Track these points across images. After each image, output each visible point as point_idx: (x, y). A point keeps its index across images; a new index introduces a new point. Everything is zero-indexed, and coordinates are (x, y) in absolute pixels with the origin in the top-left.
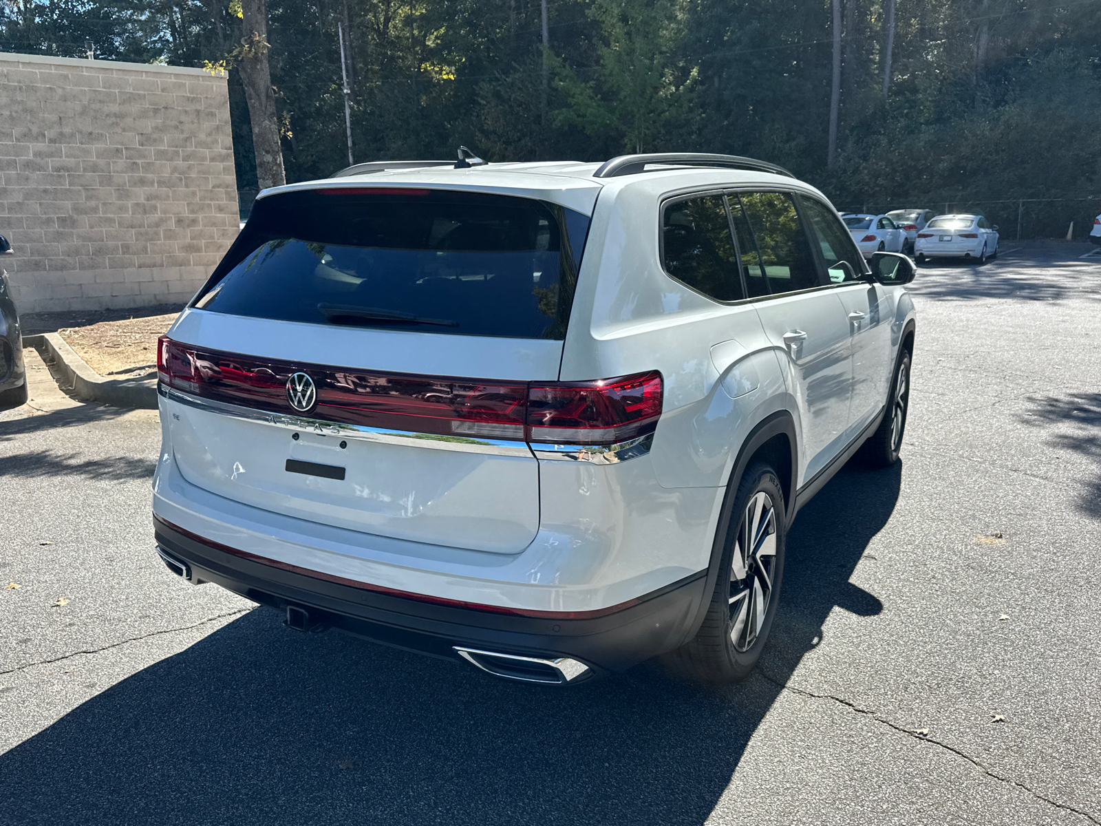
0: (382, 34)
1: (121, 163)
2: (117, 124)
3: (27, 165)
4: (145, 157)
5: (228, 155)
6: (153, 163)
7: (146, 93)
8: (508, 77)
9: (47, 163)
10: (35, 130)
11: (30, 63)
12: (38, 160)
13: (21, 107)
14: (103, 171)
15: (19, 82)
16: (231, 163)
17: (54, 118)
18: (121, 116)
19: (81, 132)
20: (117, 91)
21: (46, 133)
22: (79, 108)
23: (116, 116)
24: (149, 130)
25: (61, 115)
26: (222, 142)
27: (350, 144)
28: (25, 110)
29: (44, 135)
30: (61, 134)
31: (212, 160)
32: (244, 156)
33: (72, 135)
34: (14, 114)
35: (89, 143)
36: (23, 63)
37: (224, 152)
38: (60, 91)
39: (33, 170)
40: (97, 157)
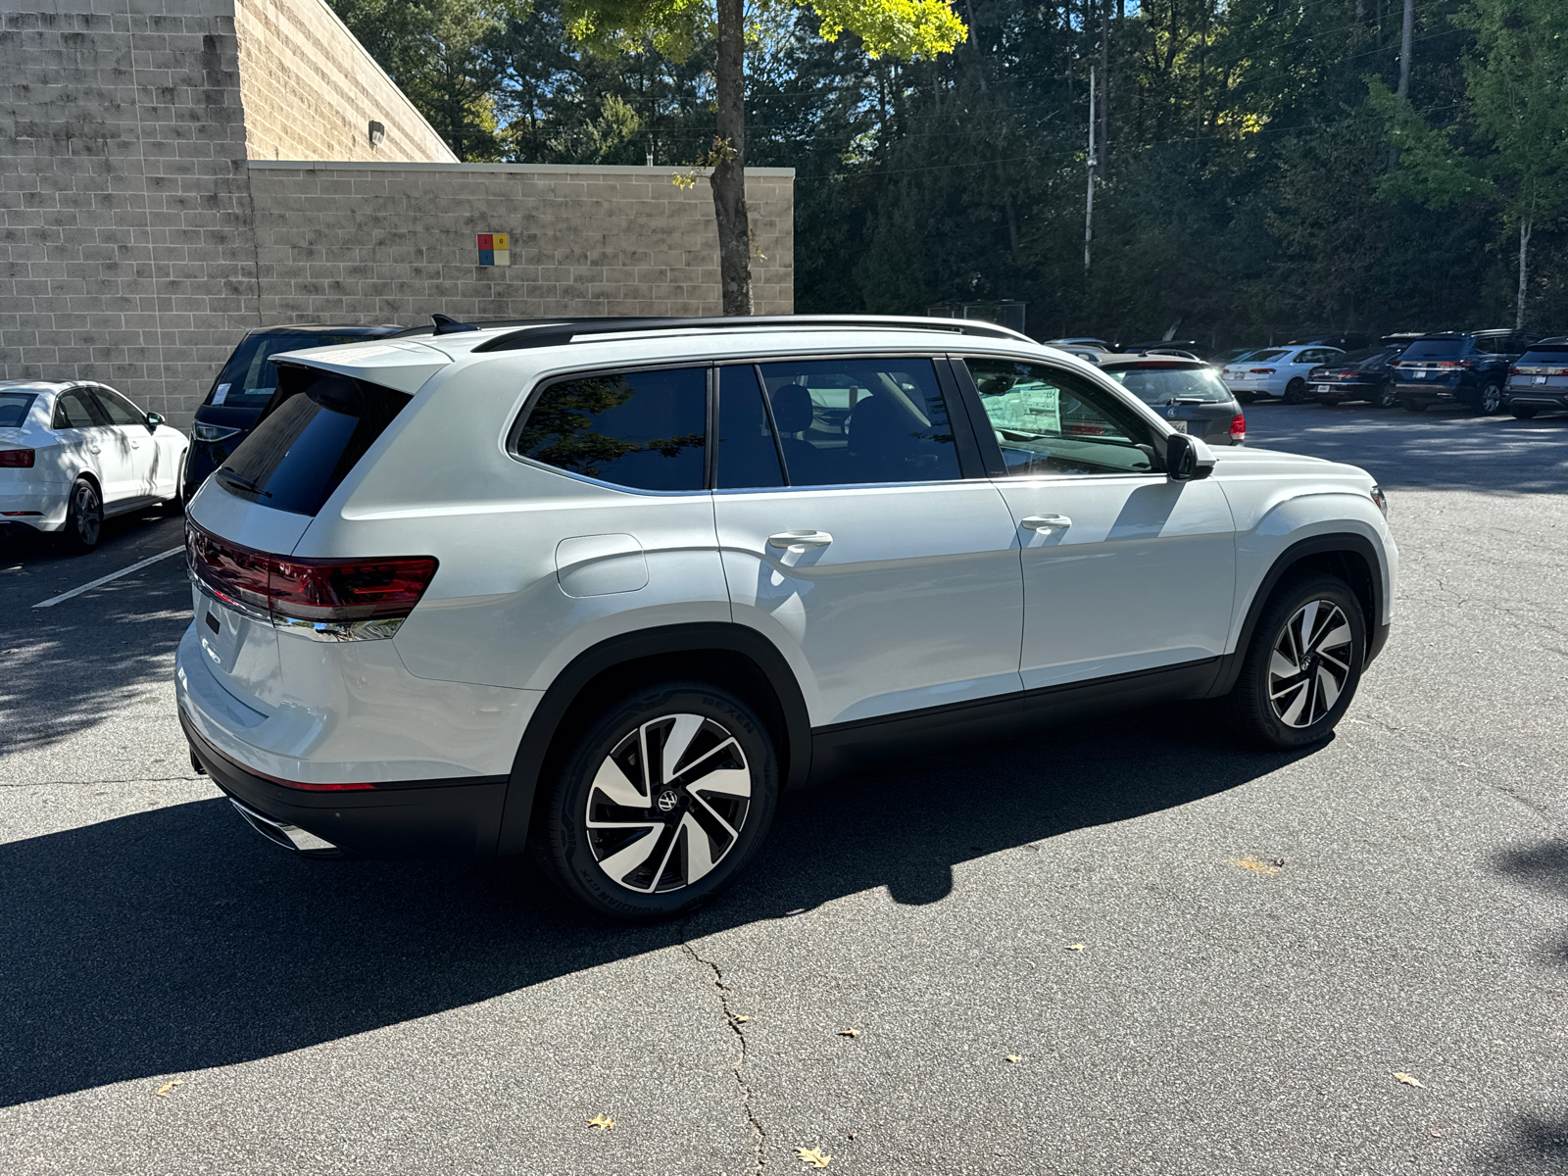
0: (1161, 75)
1: (665, 286)
2: (663, 241)
3: (566, 291)
4: (691, 279)
5: (787, 274)
6: (699, 287)
7: (698, 201)
8: (1329, 126)
9: (587, 288)
10: (578, 251)
11: (578, 174)
12: (579, 285)
13: (565, 225)
14: (644, 297)
15: (565, 197)
16: (790, 285)
17: (598, 236)
18: (669, 231)
19: (624, 252)
20: (666, 201)
21: (589, 254)
22: (624, 224)
23: (663, 231)
24: (698, 247)
25: (605, 233)
26: (781, 258)
27: (1088, 236)
28: (569, 229)
29: (586, 257)
30: (604, 255)
31: (767, 280)
32: (944, 261)
33: (616, 256)
34: (558, 234)
35: (632, 265)
36: (571, 175)
37: (782, 270)
38: (606, 205)
39: (573, 296)
40: (640, 281)
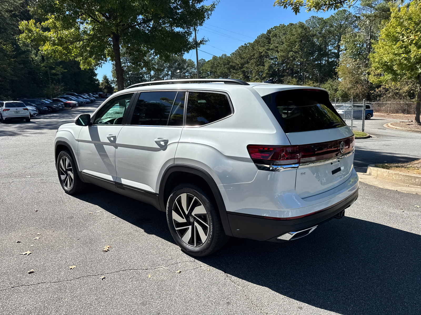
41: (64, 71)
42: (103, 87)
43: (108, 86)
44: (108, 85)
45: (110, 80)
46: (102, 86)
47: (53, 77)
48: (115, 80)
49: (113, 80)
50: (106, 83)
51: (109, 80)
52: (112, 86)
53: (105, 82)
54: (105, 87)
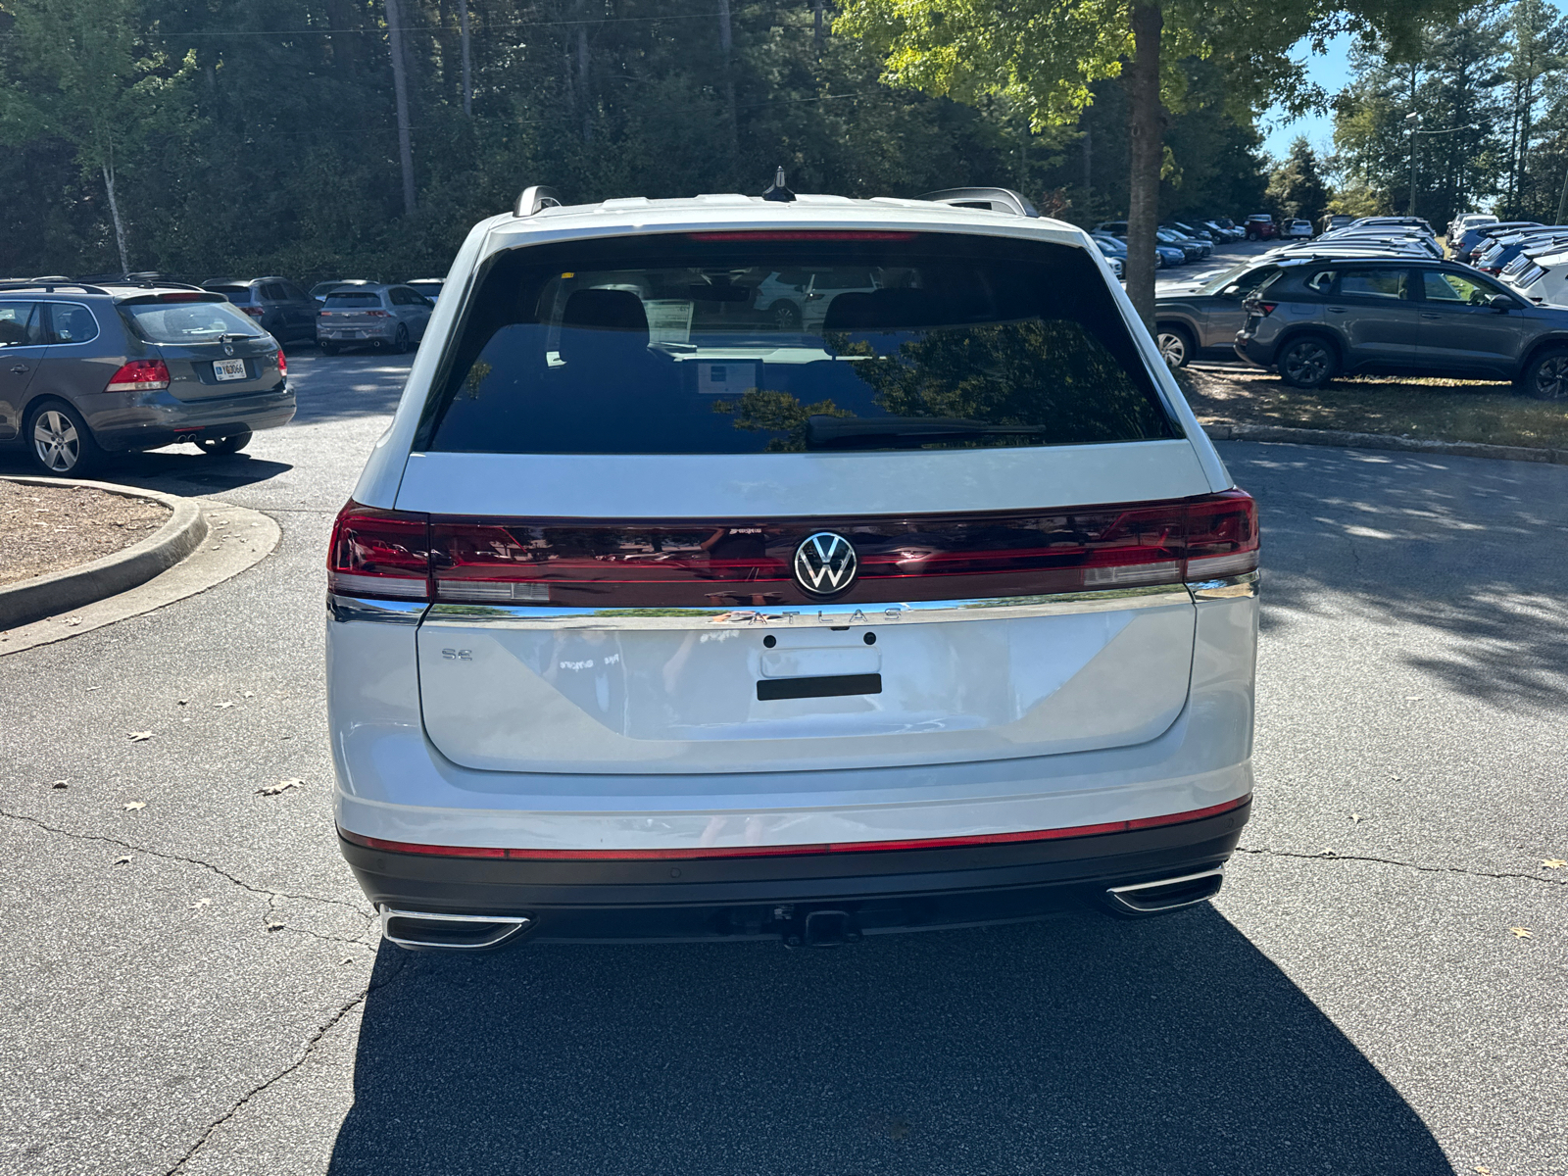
41: (1076, 135)
42: (1284, 191)
43: (1308, 184)
44: (1308, 180)
45: (1321, 156)
46: (1281, 187)
47: (1034, 162)
48: (1342, 154)
49: (1336, 159)
50: (1298, 173)
51: (1314, 160)
52: (1324, 185)
53: (1299, 166)
54: (1292, 190)
